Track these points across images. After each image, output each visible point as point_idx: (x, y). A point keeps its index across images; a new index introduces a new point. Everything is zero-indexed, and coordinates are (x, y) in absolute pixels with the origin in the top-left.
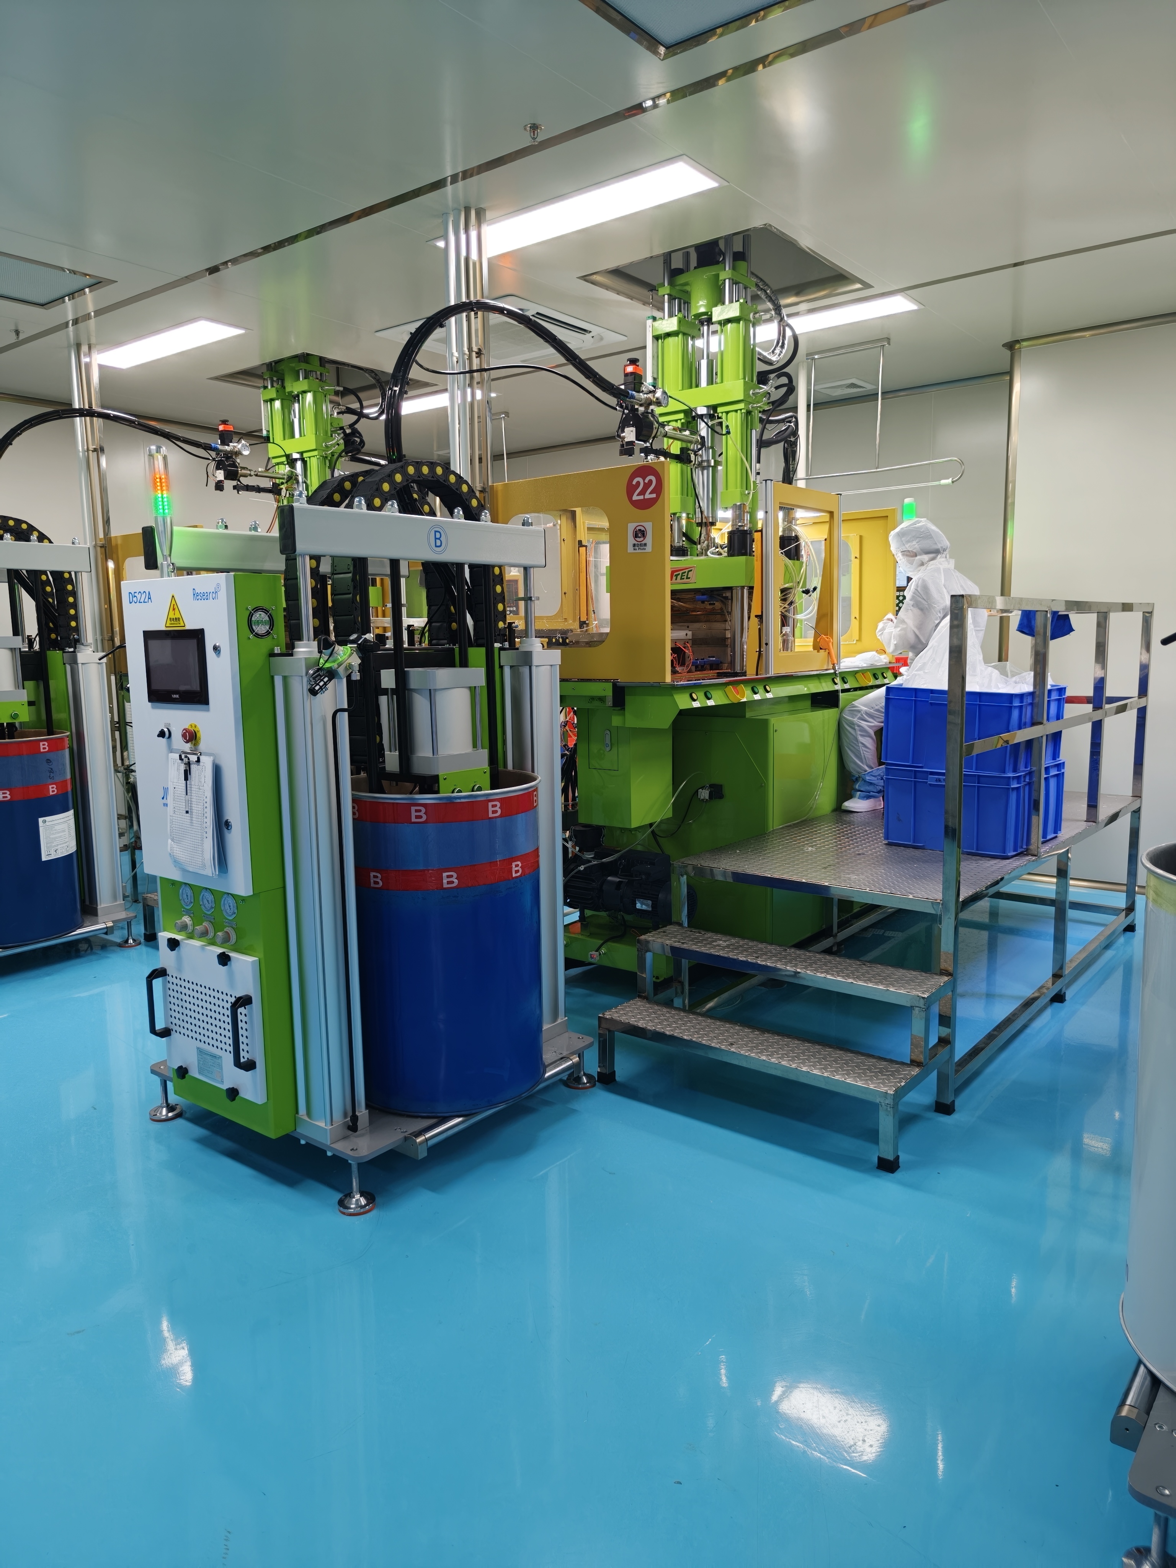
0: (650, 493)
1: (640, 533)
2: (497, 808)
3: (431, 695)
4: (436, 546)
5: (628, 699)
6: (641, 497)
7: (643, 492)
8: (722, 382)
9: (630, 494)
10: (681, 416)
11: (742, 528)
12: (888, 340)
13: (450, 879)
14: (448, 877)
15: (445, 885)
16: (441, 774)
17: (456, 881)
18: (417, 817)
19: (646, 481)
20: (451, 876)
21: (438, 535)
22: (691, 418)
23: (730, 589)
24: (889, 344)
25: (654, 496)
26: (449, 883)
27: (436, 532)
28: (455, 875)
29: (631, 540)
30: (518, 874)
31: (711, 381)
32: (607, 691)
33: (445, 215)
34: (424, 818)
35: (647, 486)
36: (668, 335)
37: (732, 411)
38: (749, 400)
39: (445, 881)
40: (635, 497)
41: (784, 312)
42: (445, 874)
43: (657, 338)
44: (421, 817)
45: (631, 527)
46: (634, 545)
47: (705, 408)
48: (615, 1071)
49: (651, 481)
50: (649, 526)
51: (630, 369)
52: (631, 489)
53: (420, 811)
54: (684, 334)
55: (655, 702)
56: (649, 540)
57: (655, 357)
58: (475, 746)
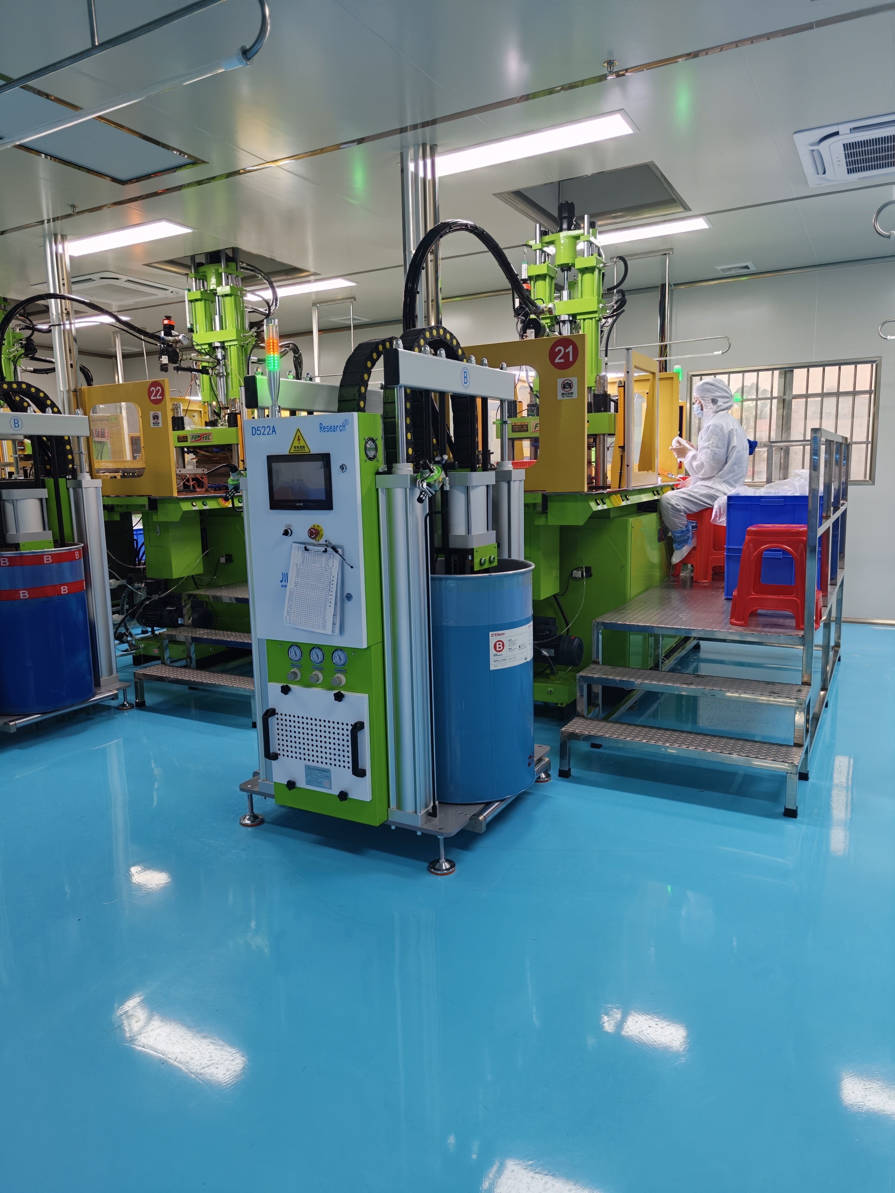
0: (159, 396)
1: (156, 417)
2: (50, 559)
3: (13, 502)
4: (15, 427)
5: (159, 506)
6: (155, 398)
7: (155, 396)
8: (226, 329)
9: (150, 397)
10: (207, 346)
11: (234, 412)
12: (354, 298)
13: (23, 594)
14: (23, 593)
15: (22, 598)
16: (21, 542)
17: (27, 595)
18: (4, 563)
19: (157, 390)
20: (25, 593)
21: (16, 421)
22: (213, 348)
23: (231, 445)
24: (355, 300)
25: (161, 397)
26: (23, 596)
27: (14, 420)
28: (27, 592)
29: (152, 421)
30: (66, 593)
31: (221, 328)
32: (145, 501)
33: (44, 236)
34: (8, 564)
35: (158, 392)
36: (197, 300)
37: (233, 345)
38: (241, 339)
39: (21, 595)
40: (152, 398)
41: (275, 284)
42: (21, 592)
43: (191, 301)
44: (6, 563)
45: (152, 414)
46: (154, 423)
47: (219, 343)
48: (145, 701)
49: (159, 389)
50: (159, 414)
51: (166, 322)
52: (150, 393)
53: (5, 560)
54: (205, 300)
55: (171, 506)
56: (160, 421)
57: (191, 312)
58: (44, 529)
